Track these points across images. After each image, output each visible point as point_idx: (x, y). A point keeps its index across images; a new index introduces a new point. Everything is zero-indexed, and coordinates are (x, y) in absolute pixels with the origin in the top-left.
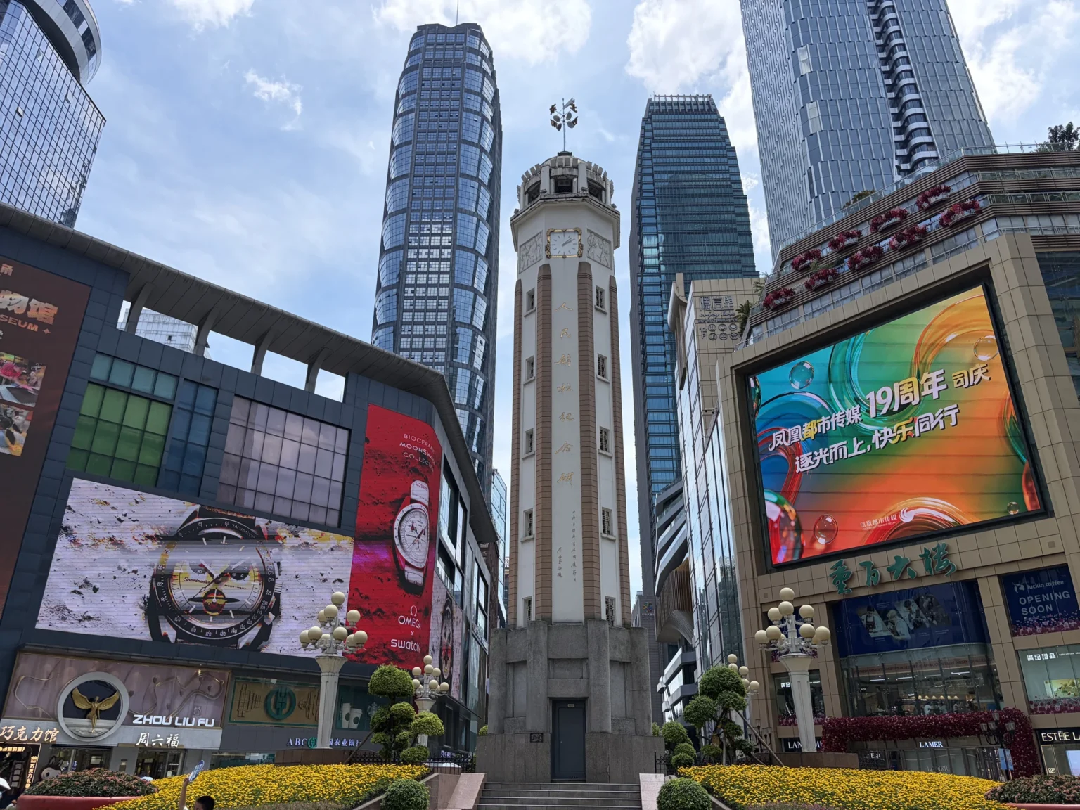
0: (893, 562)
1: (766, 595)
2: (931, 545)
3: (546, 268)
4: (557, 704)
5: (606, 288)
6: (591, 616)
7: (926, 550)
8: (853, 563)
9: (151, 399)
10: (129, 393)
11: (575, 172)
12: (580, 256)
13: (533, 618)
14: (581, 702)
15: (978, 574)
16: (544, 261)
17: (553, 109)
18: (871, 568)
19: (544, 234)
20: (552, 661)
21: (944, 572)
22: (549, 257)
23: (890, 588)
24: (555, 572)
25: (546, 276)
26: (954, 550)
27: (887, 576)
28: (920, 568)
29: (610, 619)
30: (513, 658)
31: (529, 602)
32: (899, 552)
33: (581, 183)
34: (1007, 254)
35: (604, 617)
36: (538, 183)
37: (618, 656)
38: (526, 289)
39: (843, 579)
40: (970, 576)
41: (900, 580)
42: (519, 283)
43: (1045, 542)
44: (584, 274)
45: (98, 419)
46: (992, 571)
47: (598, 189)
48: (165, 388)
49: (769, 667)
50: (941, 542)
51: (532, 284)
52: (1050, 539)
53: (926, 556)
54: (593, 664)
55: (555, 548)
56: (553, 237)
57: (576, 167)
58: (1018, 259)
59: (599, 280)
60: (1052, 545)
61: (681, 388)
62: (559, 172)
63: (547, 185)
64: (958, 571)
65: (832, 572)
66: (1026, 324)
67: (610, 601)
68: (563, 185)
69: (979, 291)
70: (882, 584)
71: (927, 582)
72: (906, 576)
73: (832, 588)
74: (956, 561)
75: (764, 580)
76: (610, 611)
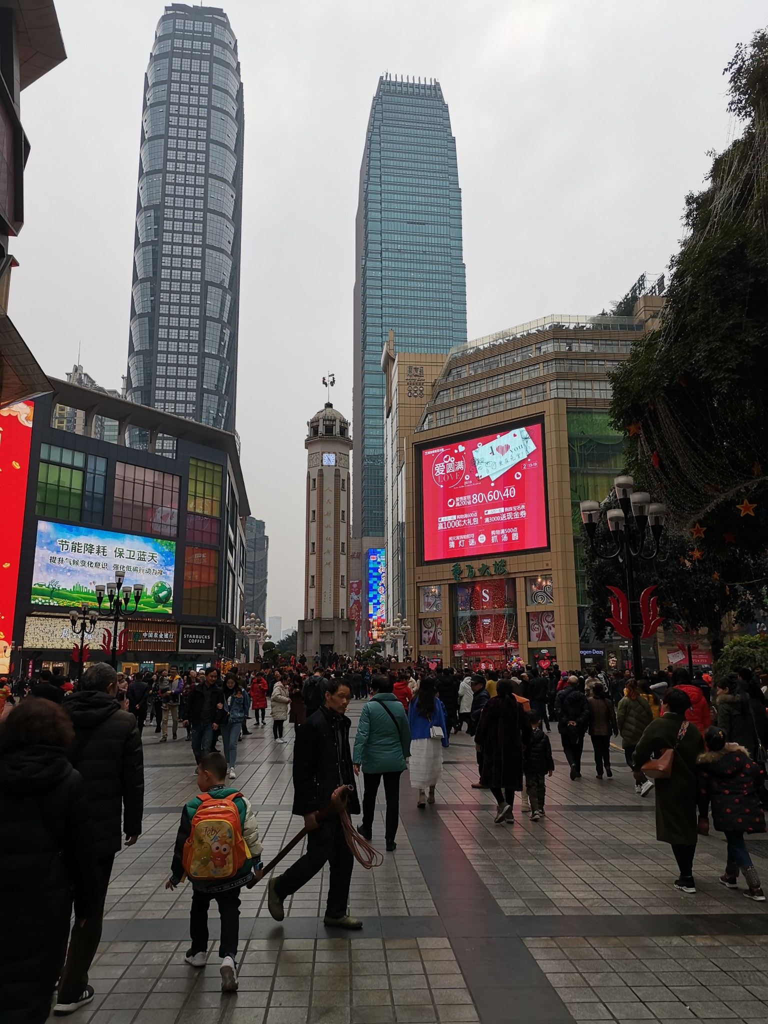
0: (481, 566)
1: (419, 578)
2: (498, 560)
3: (321, 470)
4: (323, 647)
5: (346, 478)
6: (336, 616)
7: (496, 562)
8: (463, 565)
9: (72, 467)
10: (60, 465)
11: (334, 423)
12: (336, 466)
13: (314, 618)
14: (332, 646)
15: (517, 575)
16: (320, 468)
17: (324, 379)
18: (470, 568)
19: (320, 454)
20: (321, 632)
21: (502, 573)
22: (322, 465)
23: (479, 579)
24: (323, 600)
25: (321, 474)
26: (508, 563)
27: (478, 574)
28: (492, 571)
29: (342, 617)
30: (306, 630)
31: (312, 610)
32: (484, 562)
33: (337, 430)
34: (552, 412)
35: (340, 617)
36: (318, 426)
37: (345, 630)
38: (312, 478)
39: (457, 572)
40: (513, 576)
41: (483, 575)
42: (308, 473)
43: (545, 563)
44: (337, 475)
45: (47, 484)
46: (522, 575)
47: (344, 430)
48: (79, 460)
49: (418, 615)
50: (503, 558)
51: (315, 475)
52: (547, 562)
53: (496, 565)
54: (336, 633)
55: (323, 592)
56: (325, 455)
57: (335, 420)
58: (558, 415)
59: (343, 476)
60: (547, 565)
62: (328, 423)
63: (321, 429)
64: (508, 573)
65: (453, 568)
66: (554, 450)
67: (343, 610)
68: (329, 430)
69: (539, 426)
70: (475, 577)
71: (495, 578)
72: (486, 574)
73: (452, 577)
74: (508, 569)
75: (419, 569)
76: (342, 613)
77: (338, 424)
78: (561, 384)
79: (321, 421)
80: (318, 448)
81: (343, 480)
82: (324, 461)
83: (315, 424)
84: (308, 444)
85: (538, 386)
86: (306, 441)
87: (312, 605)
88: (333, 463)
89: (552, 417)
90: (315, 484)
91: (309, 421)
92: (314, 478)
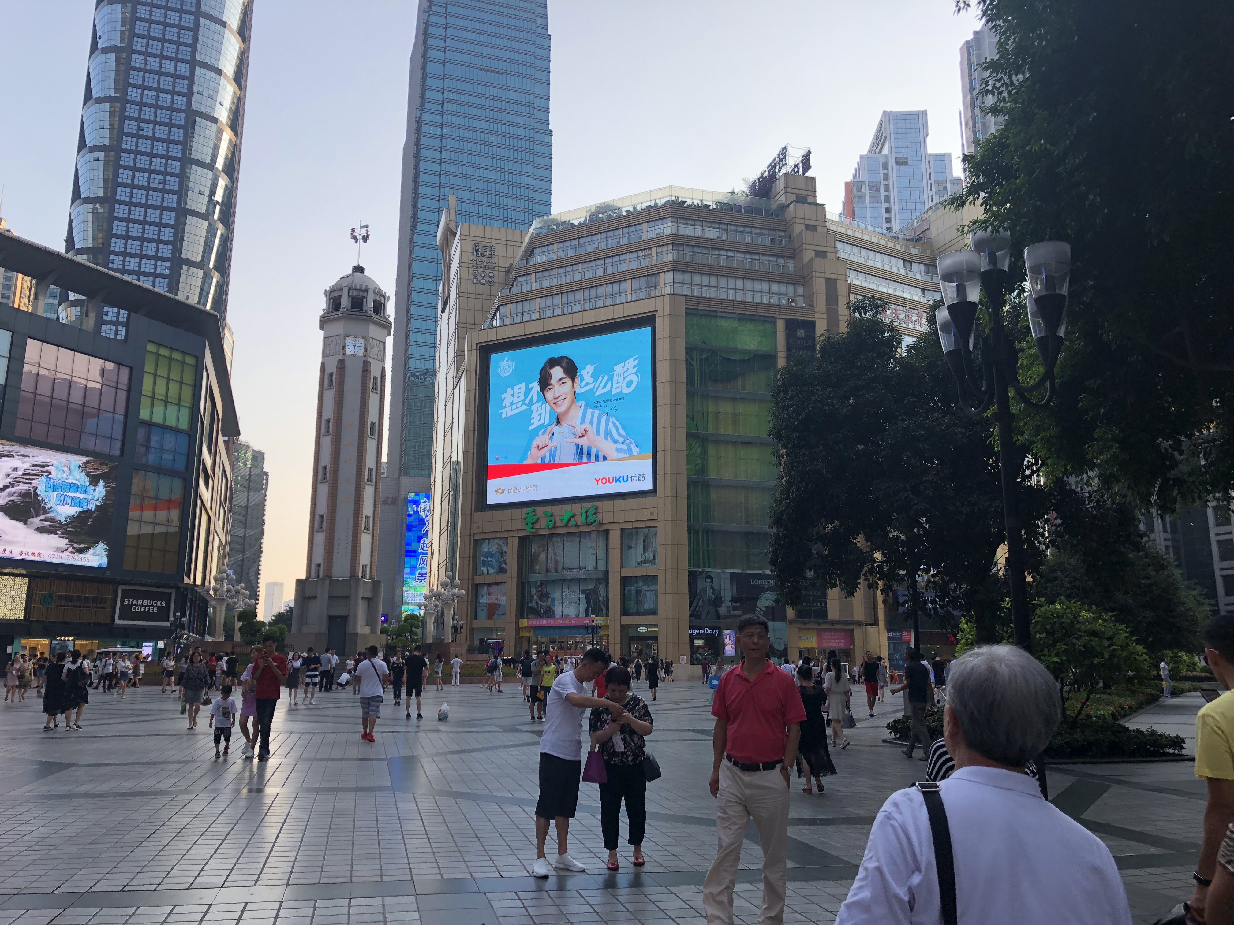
0: (564, 514)
1: (478, 528)
2: (589, 506)
3: (342, 361)
4: (331, 618)
5: (379, 376)
6: (353, 575)
7: (584, 508)
8: (541, 511)
11: (365, 295)
12: (365, 356)
13: (321, 576)
14: (345, 619)
15: (610, 527)
16: (340, 357)
17: (353, 230)
18: (549, 516)
19: (342, 337)
20: (331, 598)
21: (592, 523)
22: (344, 354)
23: (559, 530)
24: (335, 550)
25: (342, 366)
26: (600, 510)
27: (559, 523)
28: (578, 520)
29: (363, 576)
30: (308, 594)
31: (319, 565)
32: (569, 507)
33: (369, 304)
34: (667, 312)
35: (360, 576)
36: (340, 297)
37: (366, 595)
38: (328, 371)
39: (531, 521)
40: (605, 527)
41: (566, 526)
42: (323, 364)
43: (648, 512)
44: (366, 368)
46: (617, 526)
47: (379, 307)
49: (473, 579)
50: (595, 504)
51: (332, 368)
52: (652, 510)
53: (583, 512)
54: (353, 599)
55: (336, 538)
56: (349, 340)
57: (366, 290)
58: (673, 315)
59: (375, 372)
60: (652, 514)
61: (443, 311)
62: (355, 293)
63: (345, 302)
64: (600, 524)
65: (526, 516)
66: (667, 363)
67: (364, 566)
68: (357, 304)
69: (649, 329)
70: (554, 527)
71: (581, 529)
72: (571, 524)
73: (524, 527)
74: (600, 517)
75: (478, 516)
76: (364, 572)
77: (371, 296)
78: (679, 277)
79: (345, 291)
80: (339, 328)
81: (375, 378)
82: (347, 347)
83: (336, 294)
84: (324, 322)
85: (649, 278)
86: (321, 317)
87: (319, 558)
88: (361, 353)
89: (667, 319)
90: (331, 381)
91: (328, 289)
92: (331, 372)
